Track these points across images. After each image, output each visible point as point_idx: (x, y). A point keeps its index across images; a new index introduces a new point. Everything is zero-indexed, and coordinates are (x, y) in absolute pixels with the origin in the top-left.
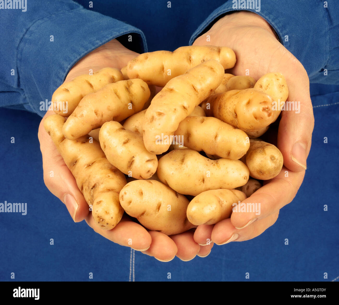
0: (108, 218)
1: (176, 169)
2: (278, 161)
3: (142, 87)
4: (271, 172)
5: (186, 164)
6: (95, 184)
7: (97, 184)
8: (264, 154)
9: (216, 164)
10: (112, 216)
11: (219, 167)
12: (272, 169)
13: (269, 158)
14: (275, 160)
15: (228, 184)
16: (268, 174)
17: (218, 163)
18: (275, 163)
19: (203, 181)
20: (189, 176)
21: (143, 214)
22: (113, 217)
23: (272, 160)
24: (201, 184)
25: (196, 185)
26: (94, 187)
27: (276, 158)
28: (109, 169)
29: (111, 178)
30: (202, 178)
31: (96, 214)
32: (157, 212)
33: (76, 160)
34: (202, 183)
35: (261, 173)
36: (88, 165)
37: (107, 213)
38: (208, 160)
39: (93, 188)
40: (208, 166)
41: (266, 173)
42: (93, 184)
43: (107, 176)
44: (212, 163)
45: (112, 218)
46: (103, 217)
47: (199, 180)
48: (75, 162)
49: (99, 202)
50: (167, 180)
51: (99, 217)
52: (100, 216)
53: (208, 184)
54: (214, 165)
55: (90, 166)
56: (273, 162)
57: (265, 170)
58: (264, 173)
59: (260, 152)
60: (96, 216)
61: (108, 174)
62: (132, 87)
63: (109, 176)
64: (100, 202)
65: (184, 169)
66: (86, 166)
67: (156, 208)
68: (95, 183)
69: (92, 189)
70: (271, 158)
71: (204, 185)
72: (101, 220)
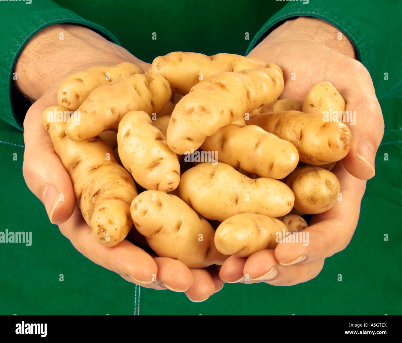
0: (110, 229)
1: (204, 183)
2: (334, 187)
3: (164, 85)
4: (325, 200)
5: (216, 178)
6: (99, 190)
7: (102, 190)
8: (318, 178)
9: (254, 183)
10: (116, 227)
11: (257, 185)
12: (327, 196)
13: (323, 182)
14: (331, 186)
15: (267, 209)
16: (321, 203)
17: (257, 182)
18: (331, 189)
19: (237, 201)
20: (219, 193)
21: (158, 231)
22: (118, 229)
23: (327, 185)
24: (233, 205)
25: (226, 205)
26: (97, 193)
27: (332, 183)
28: (119, 174)
29: (120, 185)
30: (235, 197)
31: (97, 222)
32: (176, 232)
33: (78, 161)
34: (235, 204)
35: (313, 201)
36: (93, 168)
37: (111, 222)
38: (245, 177)
39: (96, 195)
40: (244, 183)
41: (320, 201)
42: (96, 190)
43: (116, 181)
44: (250, 181)
45: (116, 229)
46: (105, 227)
47: (232, 200)
48: (76, 163)
49: (102, 209)
50: (190, 197)
51: (99, 226)
52: (101, 225)
53: (242, 206)
54: (252, 183)
55: (95, 170)
56: (329, 187)
57: (318, 197)
58: (317, 201)
59: (312, 176)
60: (97, 224)
61: (117, 180)
62: (152, 84)
63: (118, 183)
64: (104, 208)
65: (214, 184)
66: (90, 169)
67: (175, 226)
68: (99, 188)
69: (94, 196)
70: (326, 183)
71: (237, 206)
72: (102, 230)
